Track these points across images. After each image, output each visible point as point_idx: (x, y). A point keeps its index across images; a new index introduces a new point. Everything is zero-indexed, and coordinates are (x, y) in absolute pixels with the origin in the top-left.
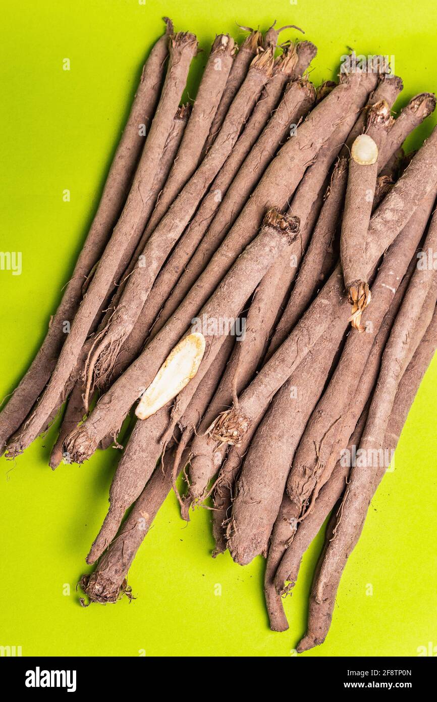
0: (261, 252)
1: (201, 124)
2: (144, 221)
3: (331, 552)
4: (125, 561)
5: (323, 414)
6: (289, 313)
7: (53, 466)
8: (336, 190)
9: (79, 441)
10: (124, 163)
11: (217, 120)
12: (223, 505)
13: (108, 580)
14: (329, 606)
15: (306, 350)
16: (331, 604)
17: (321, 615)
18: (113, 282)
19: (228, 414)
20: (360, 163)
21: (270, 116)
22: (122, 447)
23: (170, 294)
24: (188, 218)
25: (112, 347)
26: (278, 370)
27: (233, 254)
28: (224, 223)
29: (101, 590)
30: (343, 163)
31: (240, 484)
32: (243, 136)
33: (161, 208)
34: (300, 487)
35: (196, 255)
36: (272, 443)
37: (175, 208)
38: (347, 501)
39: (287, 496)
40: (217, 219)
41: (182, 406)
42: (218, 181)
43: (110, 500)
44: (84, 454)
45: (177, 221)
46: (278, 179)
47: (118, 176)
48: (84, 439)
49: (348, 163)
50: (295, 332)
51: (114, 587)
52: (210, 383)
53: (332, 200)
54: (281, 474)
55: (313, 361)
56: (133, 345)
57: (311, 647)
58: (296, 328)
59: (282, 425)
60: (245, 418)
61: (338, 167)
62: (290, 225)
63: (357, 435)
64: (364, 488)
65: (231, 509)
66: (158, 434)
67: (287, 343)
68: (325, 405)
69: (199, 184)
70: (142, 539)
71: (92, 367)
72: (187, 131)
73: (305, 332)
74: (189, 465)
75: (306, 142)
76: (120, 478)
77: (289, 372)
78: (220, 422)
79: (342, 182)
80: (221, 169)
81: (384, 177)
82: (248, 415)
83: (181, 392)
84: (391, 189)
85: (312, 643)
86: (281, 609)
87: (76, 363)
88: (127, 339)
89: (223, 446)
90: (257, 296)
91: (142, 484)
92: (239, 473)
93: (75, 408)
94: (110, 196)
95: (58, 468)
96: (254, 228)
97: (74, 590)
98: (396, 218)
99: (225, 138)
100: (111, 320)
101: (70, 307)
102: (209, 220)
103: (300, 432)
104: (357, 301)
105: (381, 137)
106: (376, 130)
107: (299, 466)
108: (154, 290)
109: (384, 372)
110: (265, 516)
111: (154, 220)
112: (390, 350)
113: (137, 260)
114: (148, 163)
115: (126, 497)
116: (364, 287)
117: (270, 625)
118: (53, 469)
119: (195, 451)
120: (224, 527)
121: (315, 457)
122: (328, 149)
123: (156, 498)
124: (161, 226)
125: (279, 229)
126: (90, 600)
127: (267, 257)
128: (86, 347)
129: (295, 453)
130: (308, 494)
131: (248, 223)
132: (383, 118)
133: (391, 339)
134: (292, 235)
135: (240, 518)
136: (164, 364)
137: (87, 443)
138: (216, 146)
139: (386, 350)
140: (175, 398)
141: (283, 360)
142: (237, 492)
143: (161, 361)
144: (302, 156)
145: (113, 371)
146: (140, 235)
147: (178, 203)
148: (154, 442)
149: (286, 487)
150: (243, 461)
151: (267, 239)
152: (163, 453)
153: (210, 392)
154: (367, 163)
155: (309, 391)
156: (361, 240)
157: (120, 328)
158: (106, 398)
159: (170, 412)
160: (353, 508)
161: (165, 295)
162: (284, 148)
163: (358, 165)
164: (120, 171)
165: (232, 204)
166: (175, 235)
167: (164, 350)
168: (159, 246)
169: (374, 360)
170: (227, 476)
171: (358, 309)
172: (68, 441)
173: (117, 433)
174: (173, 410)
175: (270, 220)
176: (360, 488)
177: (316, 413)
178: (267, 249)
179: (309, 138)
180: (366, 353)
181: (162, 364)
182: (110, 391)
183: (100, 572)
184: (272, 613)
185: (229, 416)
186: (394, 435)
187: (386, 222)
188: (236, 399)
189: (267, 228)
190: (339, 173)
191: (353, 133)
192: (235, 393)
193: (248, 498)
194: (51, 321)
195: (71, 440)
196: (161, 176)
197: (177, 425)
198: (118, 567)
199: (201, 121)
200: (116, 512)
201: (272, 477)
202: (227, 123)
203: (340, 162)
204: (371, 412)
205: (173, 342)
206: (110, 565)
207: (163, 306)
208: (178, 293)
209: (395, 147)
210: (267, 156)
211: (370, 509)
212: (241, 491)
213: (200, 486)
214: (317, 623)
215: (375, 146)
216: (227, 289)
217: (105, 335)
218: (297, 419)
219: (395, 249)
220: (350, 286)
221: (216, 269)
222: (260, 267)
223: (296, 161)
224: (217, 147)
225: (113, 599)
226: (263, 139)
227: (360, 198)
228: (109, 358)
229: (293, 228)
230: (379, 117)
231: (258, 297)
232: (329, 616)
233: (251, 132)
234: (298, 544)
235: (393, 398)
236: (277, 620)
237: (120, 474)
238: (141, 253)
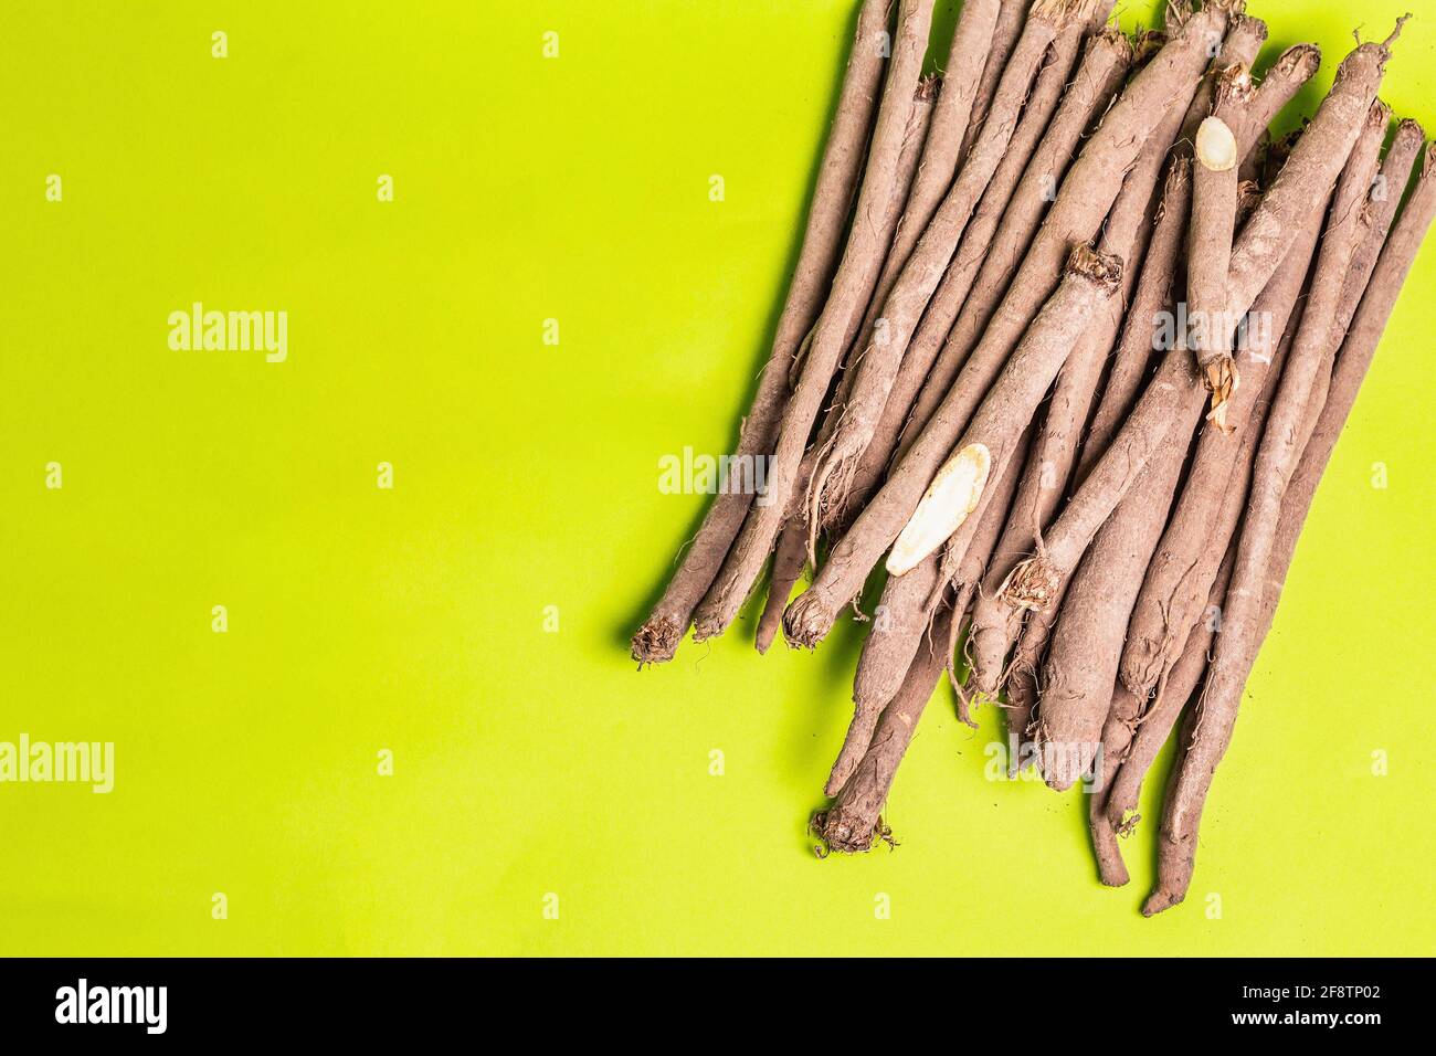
0: (1068, 315)
1: (957, 109)
2: (877, 266)
3: (1191, 766)
4: (880, 788)
5: (1170, 558)
6: (1110, 403)
7: (761, 648)
8: (1173, 208)
9: (810, 614)
10: (839, 173)
11: (980, 101)
12: (1022, 699)
13: (857, 819)
14: (1189, 846)
15: (1141, 463)
16: (1193, 843)
17: (1178, 860)
18: (837, 365)
19: (1030, 565)
20: (1211, 168)
21: (1063, 93)
22: (868, 619)
23: (926, 380)
24: (946, 260)
25: (844, 467)
26: (1102, 495)
27: (1023, 318)
28: (1003, 267)
29: (847, 834)
30: (1183, 166)
31: (1051, 670)
32: (1023, 126)
33: (903, 246)
34: (1143, 671)
35: (962, 319)
36: (1096, 606)
37: (927, 246)
38: (1211, 688)
39: (1121, 683)
40: (991, 260)
41: (957, 554)
42: (989, 199)
43: (854, 699)
44: (817, 634)
45: (931, 266)
46: (1085, 195)
47: (831, 195)
48: (816, 611)
49: (1191, 167)
50: (1124, 436)
51: (867, 828)
52: (994, 515)
53: (1168, 225)
54: (1112, 653)
55: (1152, 477)
56: (875, 461)
57: (1165, 908)
58: (1124, 428)
59: (1110, 578)
60: (1055, 570)
61: (1175, 172)
62: (1109, 270)
63: (1221, 585)
64: (1237, 668)
65: (1037, 708)
66: (922, 598)
67: (1113, 453)
68: (1172, 545)
69: (960, 205)
70: (902, 755)
71: (817, 499)
72: (937, 122)
73: (1140, 435)
74: (971, 642)
75: (1124, 135)
76: (870, 666)
77: (1117, 497)
78: (1018, 578)
79: (1182, 196)
80: (992, 178)
81: (1246, 182)
82: (1059, 566)
83: (955, 533)
84: (1259, 204)
85: (1167, 902)
86: (1117, 852)
87: (790, 493)
88: (865, 453)
89: (1020, 613)
90: (1062, 382)
91: (901, 674)
92: (1046, 652)
93: (789, 558)
94: (820, 227)
95: (768, 652)
96: (1052, 275)
97: (803, 833)
98: (1269, 250)
99: (997, 129)
100: (840, 425)
101: (771, 404)
102: (979, 262)
103: (1137, 588)
104: (1220, 388)
105: (1238, 119)
106: (1230, 109)
107: (1138, 639)
108: (901, 375)
109: (1257, 489)
110: (1092, 718)
111: (893, 264)
112: (1266, 455)
113: (873, 329)
114: (880, 174)
115: (880, 695)
116: (1228, 366)
117: (1100, 876)
118: (762, 653)
119: (980, 622)
120: (1030, 735)
121: (1162, 624)
122: (1156, 141)
123: (920, 692)
124: (906, 276)
125: (1093, 278)
126: (829, 848)
127: (1076, 322)
128: (804, 467)
129: (1131, 619)
130: (1154, 682)
131: (1041, 267)
132: (1241, 90)
133: (1268, 438)
134: (1112, 285)
135: (1054, 720)
136: (928, 492)
137: (820, 617)
138: (983, 143)
139: (1261, 454)
140: (946, 543)
141: (1108, 480)
142: (1045, 681)
143: (923, 487)
144: (1119, 157)
145: (847, 503)
146: (872, 287)
147: (929, 237)
148: (916, 610)
149: (1119, 671)
150: (1051, 633)
151: (1075, 294)
152: (929, 624)
153: (995, 530)
154: (1222, 168)
155: (1148, 525)
156: (1219, 291)
157: (855, 437)
158: (844, 547)
159: (938, 563)
160: (1221, 699)
161: (919, 382)
162: (1089, 146)
163: (1209, 171)
164: (833, 186)
165: (1014, 236)
166: (928, 288)
167: (927, 471)
168: (906, 307)
169: (1243, 472)
170: (1027, 656)
171: (1221, 400)
172: (793, 616)
173: (858, 596)
174: (944, 561)
175: (1078, 264)
176: (1231, 668)
177: (1160, 557)
178: (1076, 309)
179: (1129, 128)
180: (1230, 460)
181: (924, 493)
182: (848, 536)
183: (844, 807)
184: (1104, 860)
185: (1031, 569)
186: (1275, 583)
187: (1255, 258)
188: (1040, 542)
189: (1073, 277)
190: (1177, 182)
191: (1194, 114)
192: (1038, 534)
193: (1064, 692)
194: (743, 426)
195: (796, 614)
196: (899, 192)
197: (950, 582)
198: (871, 798)
199: (957, 104)
200: (867, 717)
201: (1099, 658)
202: (997, 107)
203: (1179, 164)
204: (1241, 551)
205: (940, 458)
206: (859, 796)
207: (916, 399)
208: (939, 379)
209: (1259, 131)
210: (1064, 158)
211: (1244, 698)
212: (1053, 680)
213: (992, 675)
214: (1172, 872)
215: (1231, 135)
216: (1018, 375)
217: (832, 449)
218: (1132, 566)
219: (1268, 295)
220: (1208, 364)
221: (998, 341)
222: (1066, 337)
223: (1111, 166)
224: (985, 145)
225: (865, 846)
226: (1055, 131)
227: (1215, 223)
228: (841, 484)
229: (1113, 273)
230: (1235, 90)
231: (1063, 384)
232: (1190, 860)
233: (1036, 118)
234: (1140, 756)
235: (1274, 529)
236: (1111, 869)
237: (868, 660)
238: (879, 315)
